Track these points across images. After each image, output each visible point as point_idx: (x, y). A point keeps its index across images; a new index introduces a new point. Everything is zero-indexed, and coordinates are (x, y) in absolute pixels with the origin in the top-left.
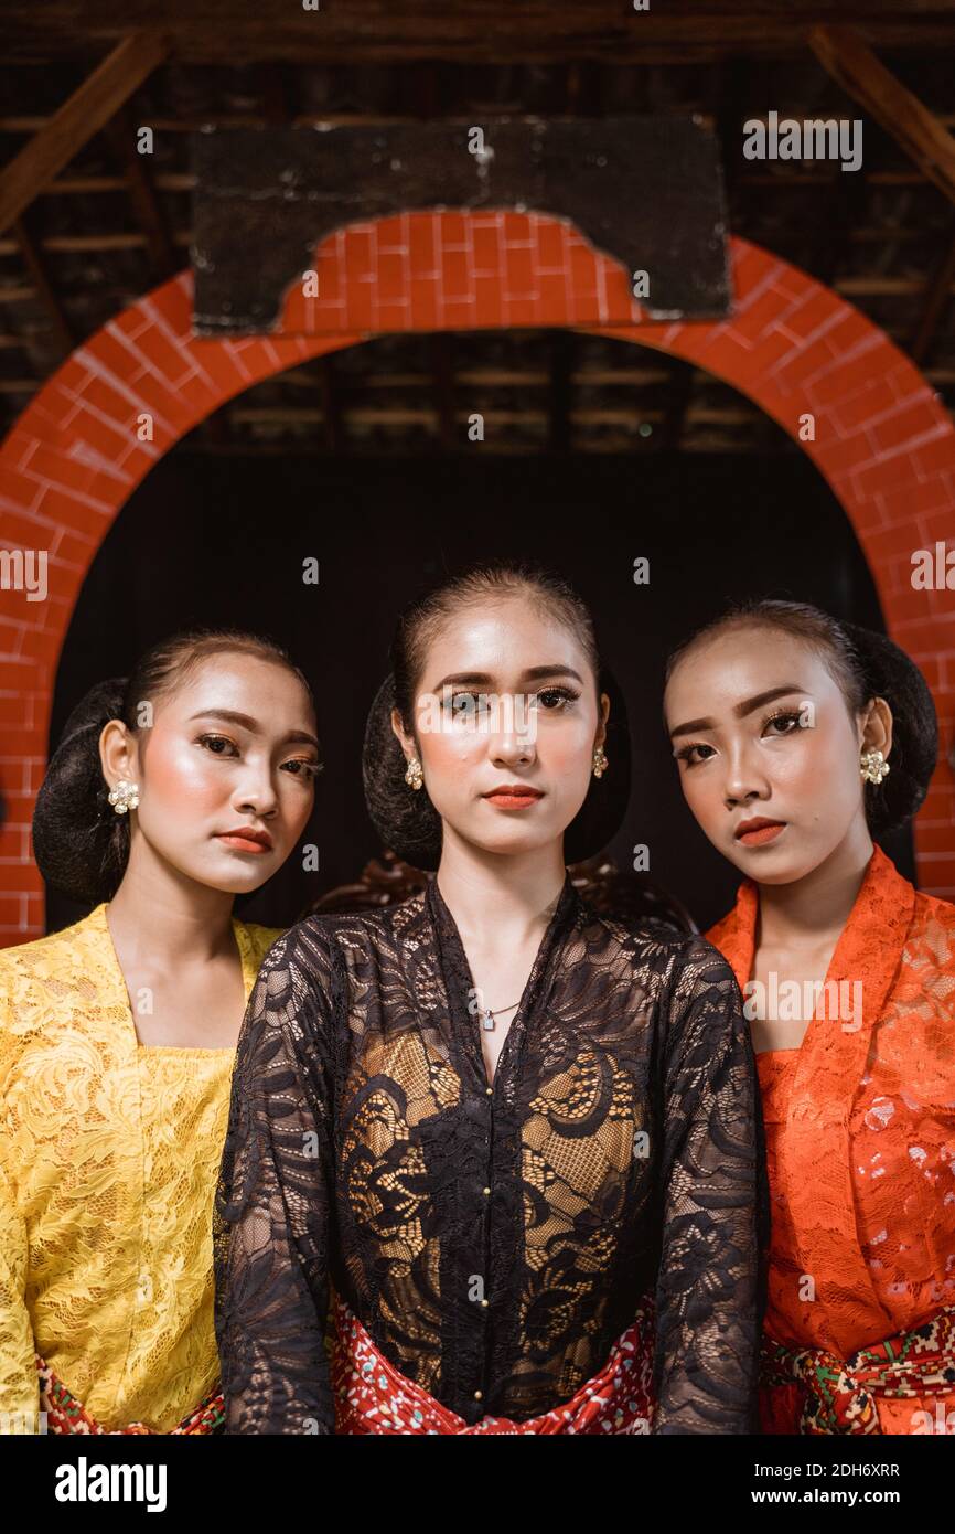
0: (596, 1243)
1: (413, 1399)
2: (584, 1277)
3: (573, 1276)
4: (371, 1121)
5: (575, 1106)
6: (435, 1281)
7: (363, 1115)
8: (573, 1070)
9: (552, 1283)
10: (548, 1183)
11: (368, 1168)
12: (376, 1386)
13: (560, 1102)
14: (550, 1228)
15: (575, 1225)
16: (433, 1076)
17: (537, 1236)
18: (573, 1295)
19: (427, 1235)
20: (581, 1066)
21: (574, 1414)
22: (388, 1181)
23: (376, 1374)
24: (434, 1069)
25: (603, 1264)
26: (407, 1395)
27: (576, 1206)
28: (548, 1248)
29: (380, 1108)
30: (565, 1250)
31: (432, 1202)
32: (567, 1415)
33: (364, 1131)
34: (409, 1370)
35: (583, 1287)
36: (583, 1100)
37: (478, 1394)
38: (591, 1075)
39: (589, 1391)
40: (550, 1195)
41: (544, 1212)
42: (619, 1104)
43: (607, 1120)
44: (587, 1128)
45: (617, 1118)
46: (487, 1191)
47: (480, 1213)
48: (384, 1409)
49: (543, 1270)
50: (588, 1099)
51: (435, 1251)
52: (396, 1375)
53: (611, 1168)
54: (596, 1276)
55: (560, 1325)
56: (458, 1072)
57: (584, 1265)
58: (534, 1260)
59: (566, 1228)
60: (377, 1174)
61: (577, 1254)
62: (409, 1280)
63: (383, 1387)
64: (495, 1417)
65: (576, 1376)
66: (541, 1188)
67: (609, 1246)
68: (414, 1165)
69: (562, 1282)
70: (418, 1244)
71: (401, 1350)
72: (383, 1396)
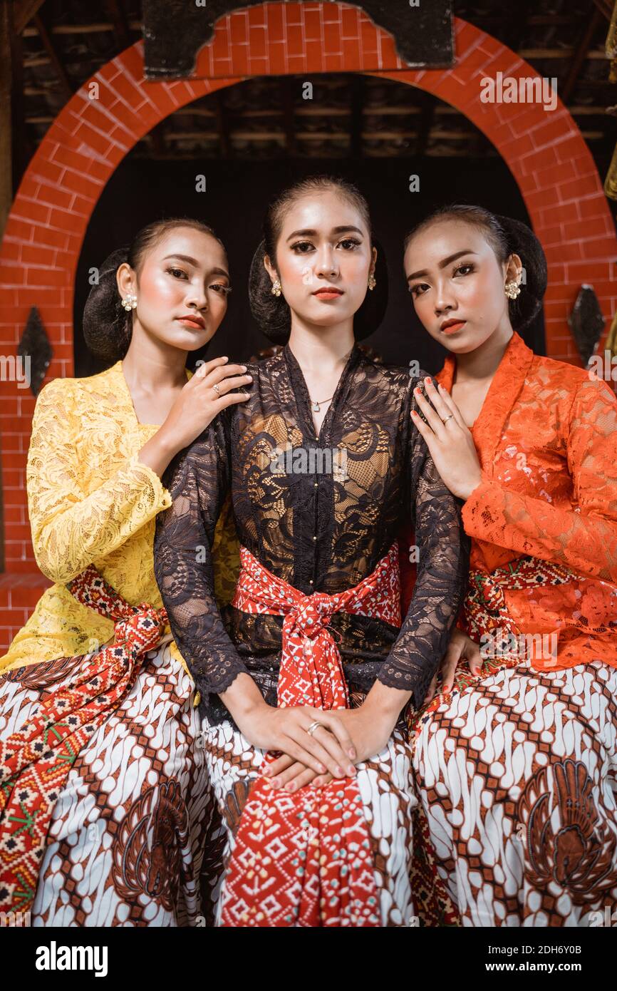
0: (369, 511)
1: (280, 585)
2: (364, 527)
3: (358, 527)
4: (258, 453)
5: (359, 447)
6: (291, 529)
7: (254, 452)
8: (359, 430)
9: (348, 529)
10: (346, 482)
11: (257, 475)
12: (262, 581)
13: (352, 445)
14: (347, 503)
15: (359, 501)
16: (289, 433)
17: (341, 507)
18: (358, 536)
19: (286, 506)
20: (363, 429)
21: (358, 592)
22: (267, 481)
23: (262, 576)
24: (290, 430)
25: (373, 522)
26: (277, 583)
27: (360, 492)
28: (346, 513)
29: (263, 447)
30: (354, 513)
31: (289, 490)
32: (354, 592)
33: (255, 459)
34: (278, 573)
35: (363, 532)
36: (363, 444)
37: (311, 582)
38: (368, 433)
39: (365, 583)
40: (347, 487)
41: (344, 495)
42: (382, 445)
43: (376, 453)
44: (366, 456)
45: (380, 451)
46: (316, 485)
47: (313, 495)
48: (266, 591)
49: (343, 523)
50: (366, 443)
51: (291, 514)
52: (272, 576)
53: (377, 475)
54: (369, 527)
55: (351, 551)
56: (302, 430)
57: (363, 521)
58: (339, 518)
59: (355, 503)
60: (262, 478)
61: (360, 516)
62: (278, 528)
63: (265, 581)
64: (319, 592)
65: (359, 576)
66: (343, 484)
67: (376, 512)
69: (353, 529)
70: (283, 511)
71: (274, 564)
72: (265, 585)
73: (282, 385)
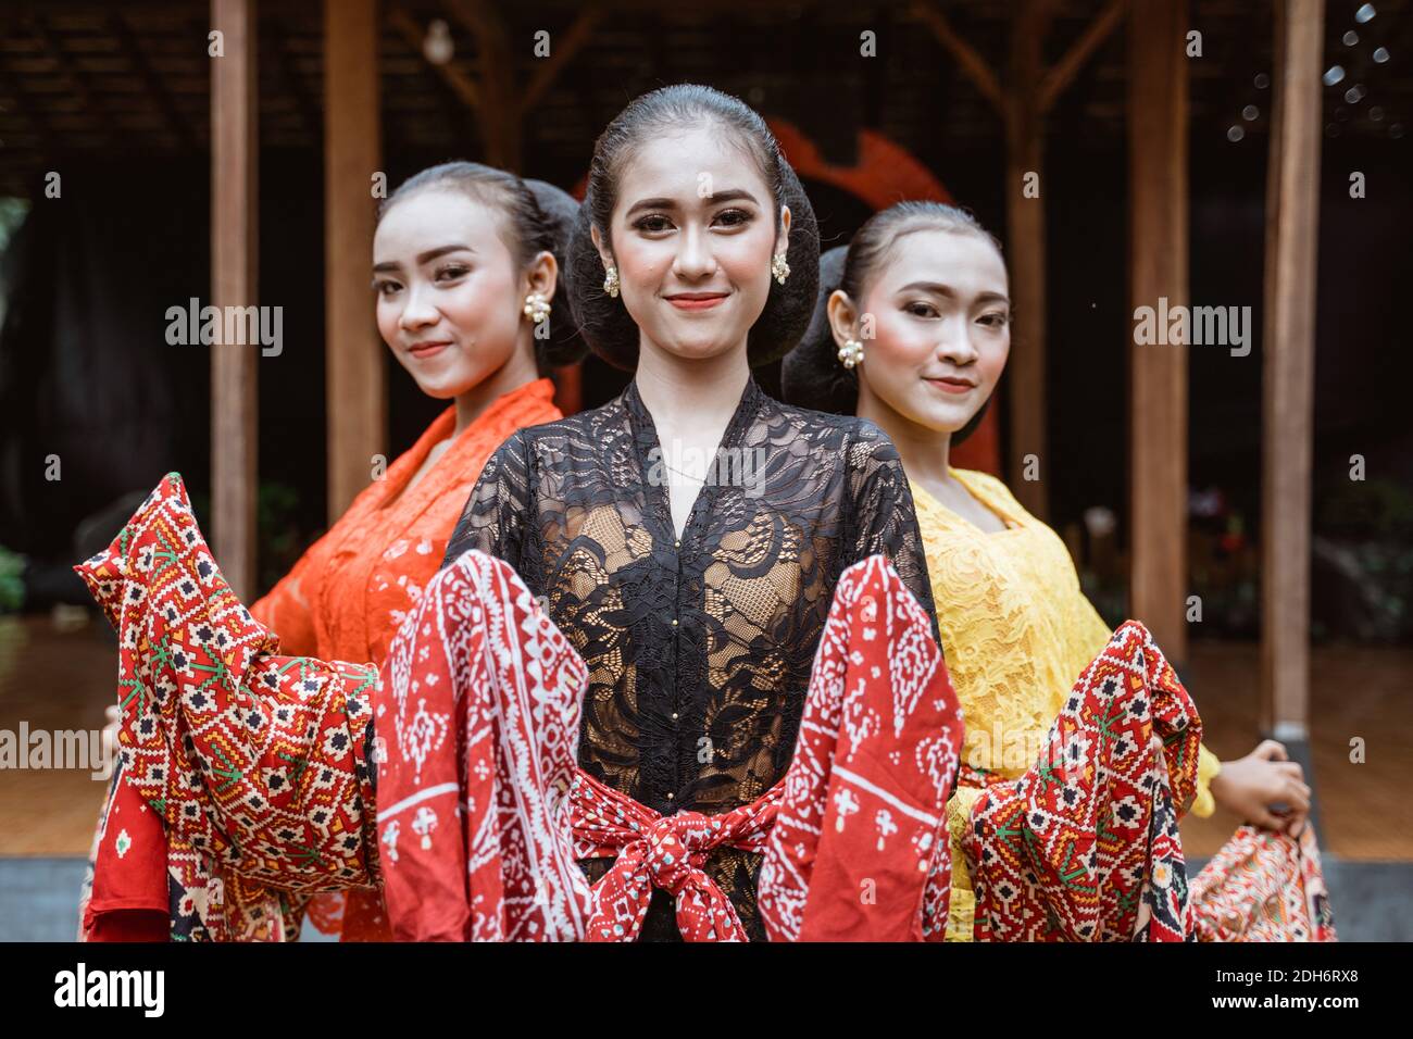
0: (769, 665)
1: (615, 800)
2: (761, 694)
3: (751, 694)
4: (574, 572)
5: (751, 554)
6: (633, 702)
7: (567, 570)
8: (751, 529)
9: (732, 699)
10: (727, 615)
11: (574, 610)
12: (584, 799)
13: (739, 552)
14: (731, 651)
15: (751, 648)
16: (629, 536)
17: (716, 660)
18: (750, 711)
19: (626, 661)
20: (757, 525)
21: (756, 810)
22: (592, 618)
24: (629, 531)
25: (776, 683)
26: (611, 798)
27: (751, 633)
28: (728, 669)
29: (582, 561)
30: (742, 670)
31: (630, 633)
32: (749, 811)
33: (568, 582)
35: (763, 704)
36: (757, 550)
37: (671, 795)
38: (766, 530)
39: (771, 797)
40: (729, 625)
41: (723, 638)
42: (787, 550)
43: (777, 564)
44: (760, 571)
45: (784, 561)
46: (675, 622)
47: (670, 640)
48: (591, 816)
49: (724, 688)
50: (761, 548)
51: (632, 674)
52: (602, 786)
53: (781, 602)
54: (771, 694)
55: (741, 738)
56: (650, 531)
57: (757, 683)
58: (716, 680)
59: (743, 652)
60: (582, 614)
61: (753, 675)
62: (612, 702)
65: (757, 786)
66: (721, 619)
67: (780, 667)
68: (613, 604)
69: (741, 698)
70: (618, 669)
71: (605, 768)
72: (589, 805)
73: (618, 458)
